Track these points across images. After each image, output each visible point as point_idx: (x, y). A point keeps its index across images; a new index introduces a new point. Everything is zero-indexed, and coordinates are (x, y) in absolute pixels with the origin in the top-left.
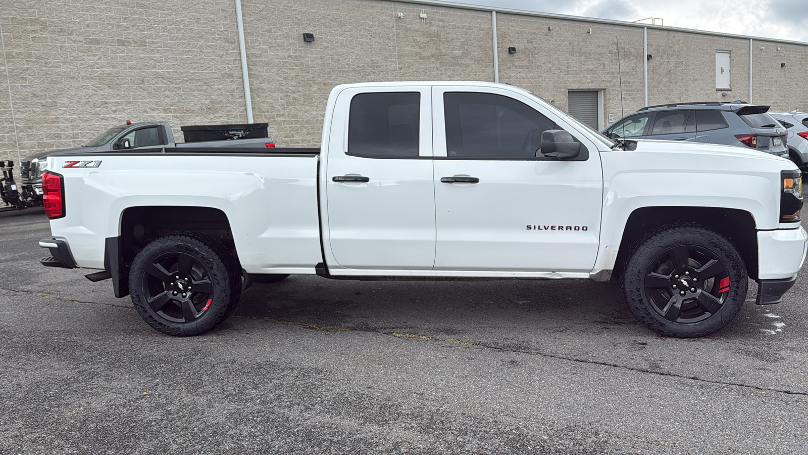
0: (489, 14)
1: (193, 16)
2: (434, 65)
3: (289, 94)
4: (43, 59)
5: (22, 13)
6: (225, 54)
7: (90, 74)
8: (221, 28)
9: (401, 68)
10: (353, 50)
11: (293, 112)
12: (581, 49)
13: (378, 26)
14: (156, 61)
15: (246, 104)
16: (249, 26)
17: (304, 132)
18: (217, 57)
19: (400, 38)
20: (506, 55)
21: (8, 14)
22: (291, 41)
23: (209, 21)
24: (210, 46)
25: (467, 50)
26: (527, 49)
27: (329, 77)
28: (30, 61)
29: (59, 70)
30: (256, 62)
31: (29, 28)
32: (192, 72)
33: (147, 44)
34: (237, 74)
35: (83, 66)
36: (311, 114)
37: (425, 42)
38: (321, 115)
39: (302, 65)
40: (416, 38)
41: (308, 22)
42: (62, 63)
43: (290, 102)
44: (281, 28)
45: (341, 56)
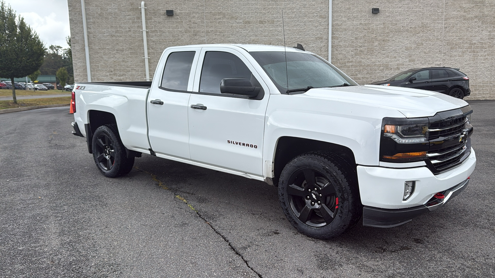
1: (302, 3)
2: (476, 24)
3: (357, 48)
4: (222, 33)
5: (215, 9)
7: (244, 41)
8: (318, 10)
9: (446, 27)
10: (408, 17)
11: (359, 60)
14: (279, 32)
15: (328, 56)
16: (336, 7)
17: (365, 72)
18: (314, 27)
19: (448, 6)
21: (208, 10)
22: (363, 14)
23: (311, 6)
24: (310, 21)
27: (387, 36)
28: (216, 35)
29: (230, 38)
30: (338, 29)
31: (217, 17)
32: (298, 37)
33: (275, 22)
34: (325, 37)
35: (241, 36)
36: (371, 60)
37: (470, 7)
38: (378, 61)
39: (369, 29)
40: (462, 5)
42: (231, 35)
43: (357, 53)
44: (357, 6)
45: (399, 21)
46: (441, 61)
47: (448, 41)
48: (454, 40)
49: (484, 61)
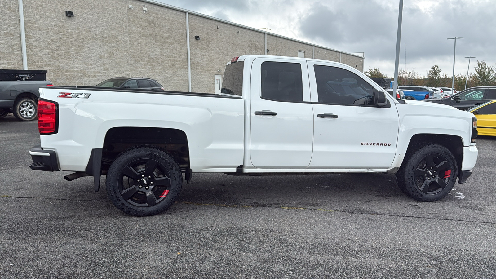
0: (184, 14)
2: (151, 41)
3: (54, 51)
6: (7, 19)
9: (130, 41)
10: (99, 26)
11: (57, 64)
12: (234, 42)
13: (116, 12)
15: (22, 56)
17: (64, 78)
18: (2, 20)
19: (130, 21)
20: (194, 40)
22: (57, 15)
25: (171, 34)
26: (205, 38)
27: (82, 42)
30: (31, 27)
34: (16, 34)
36: (69, 66)
37: (146, 26)
38: (76, 67)
39: (64, 32)
40: (140, 22)
41: (69, 4)
43: (54, 56)
44: (50, 5)
45: (91, 28)
46: (129, 72)
47: (133, 54)
48: (138, 53)
49: (159, 74)
